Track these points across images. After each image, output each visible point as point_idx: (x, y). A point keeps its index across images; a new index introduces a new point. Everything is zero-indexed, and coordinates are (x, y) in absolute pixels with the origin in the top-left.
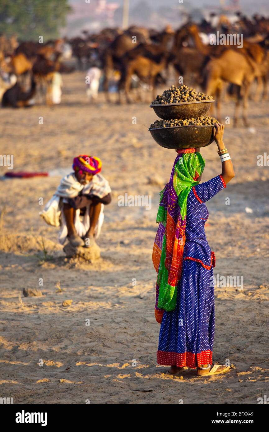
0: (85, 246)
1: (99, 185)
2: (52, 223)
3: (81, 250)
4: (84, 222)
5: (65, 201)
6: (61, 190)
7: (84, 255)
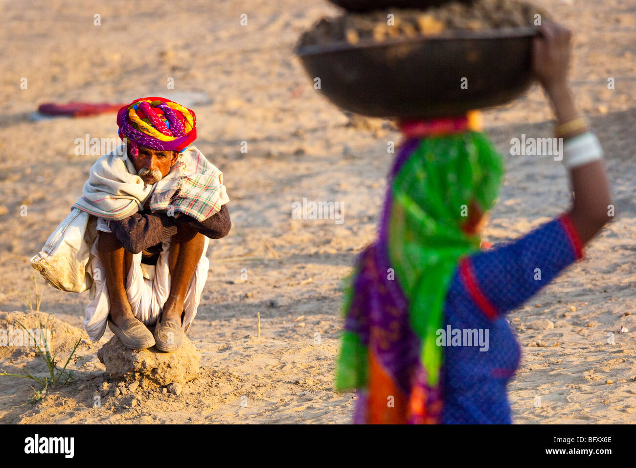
0: (157, 349)
1: (195, 185)
2: (67, 285)
3: (146, 358)
4: (153, 282)
5: (101, 227)
6: (91, 196)
7: (154, 371)
